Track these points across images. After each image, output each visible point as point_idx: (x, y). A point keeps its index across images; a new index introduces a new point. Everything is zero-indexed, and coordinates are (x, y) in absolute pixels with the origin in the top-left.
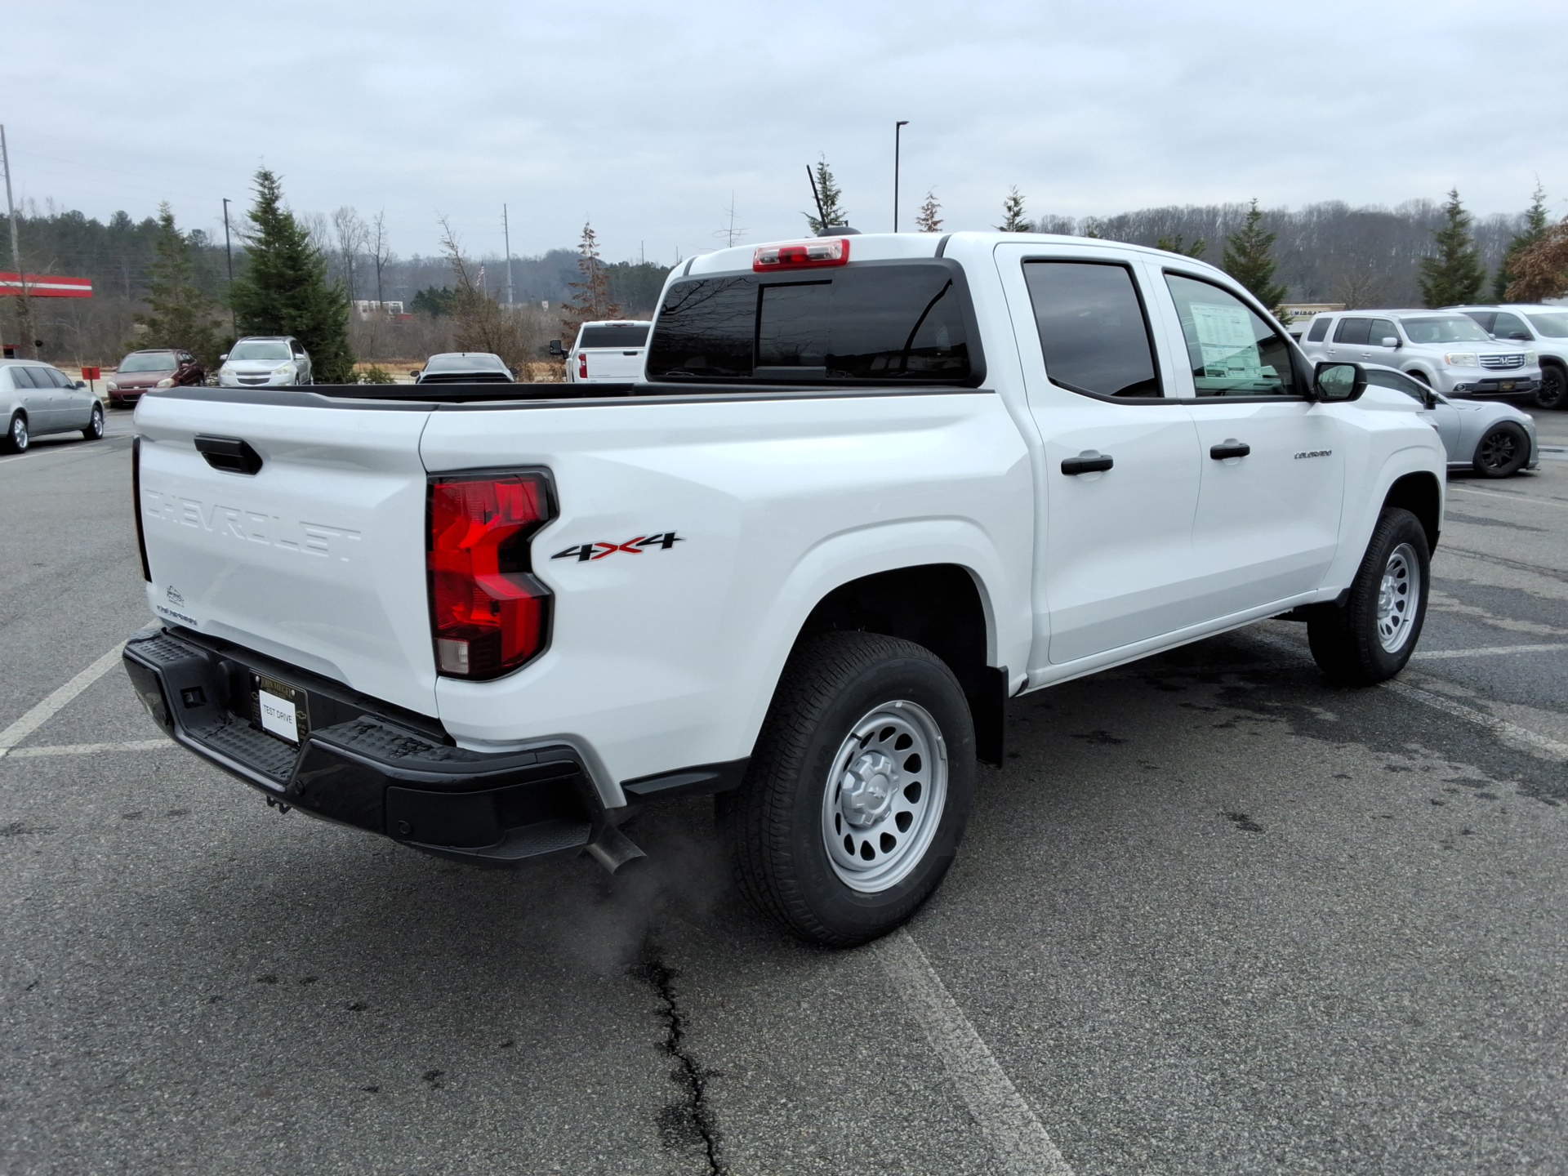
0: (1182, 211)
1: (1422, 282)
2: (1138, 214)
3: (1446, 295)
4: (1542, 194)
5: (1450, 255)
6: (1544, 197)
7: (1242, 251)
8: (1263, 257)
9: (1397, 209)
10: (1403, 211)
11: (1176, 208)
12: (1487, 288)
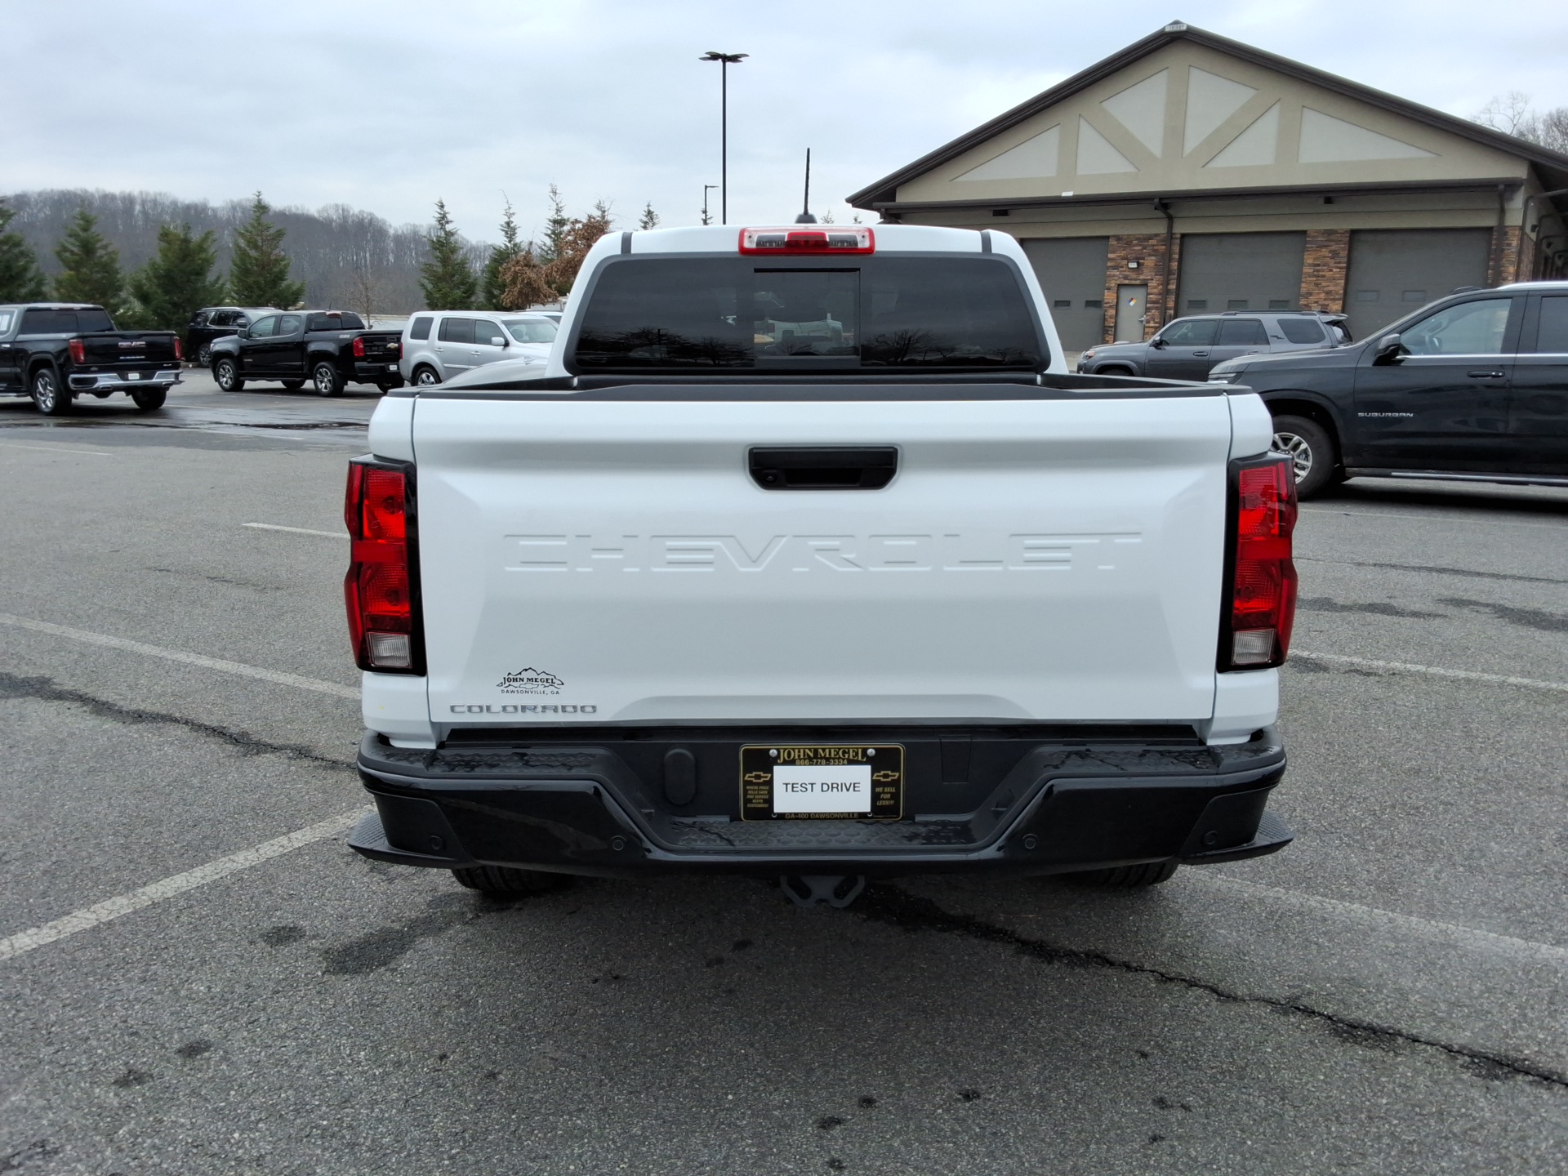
0: (92, 195)
1: (423, 285)
2: (40, 194)
3: (449, 299)
4: (511, 211)
5: (445, 261)
6: (513, 214)
7: (253, 244)
8: (276, 251)
9: (319, 212)
10: (326, 215)
11: (86, 191)
12: (480, 296)
